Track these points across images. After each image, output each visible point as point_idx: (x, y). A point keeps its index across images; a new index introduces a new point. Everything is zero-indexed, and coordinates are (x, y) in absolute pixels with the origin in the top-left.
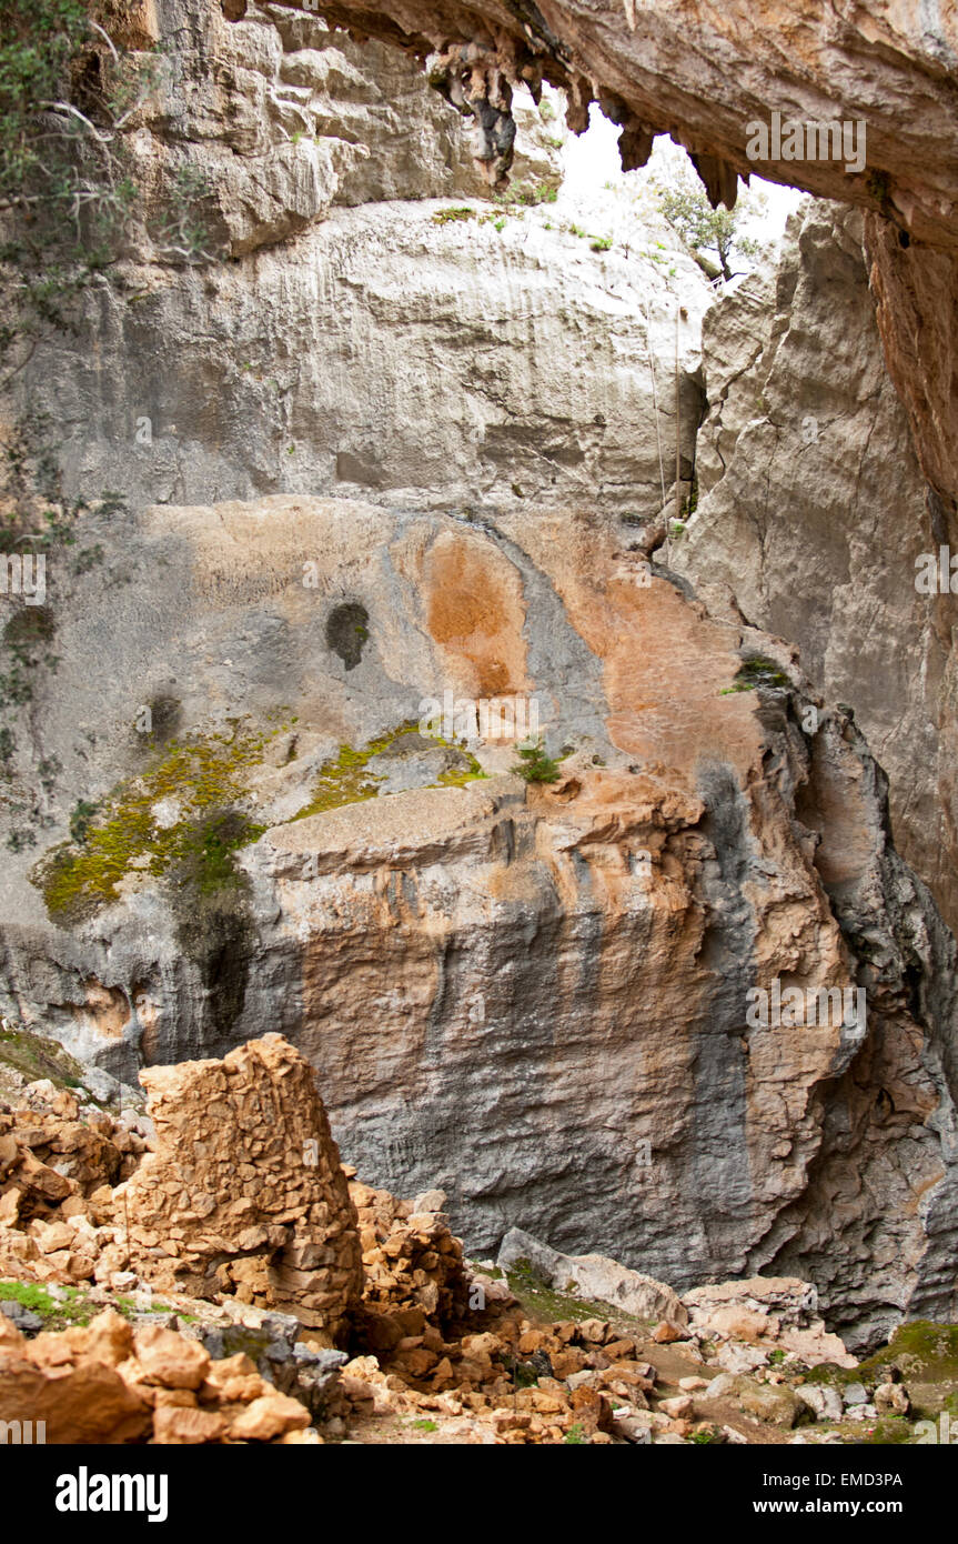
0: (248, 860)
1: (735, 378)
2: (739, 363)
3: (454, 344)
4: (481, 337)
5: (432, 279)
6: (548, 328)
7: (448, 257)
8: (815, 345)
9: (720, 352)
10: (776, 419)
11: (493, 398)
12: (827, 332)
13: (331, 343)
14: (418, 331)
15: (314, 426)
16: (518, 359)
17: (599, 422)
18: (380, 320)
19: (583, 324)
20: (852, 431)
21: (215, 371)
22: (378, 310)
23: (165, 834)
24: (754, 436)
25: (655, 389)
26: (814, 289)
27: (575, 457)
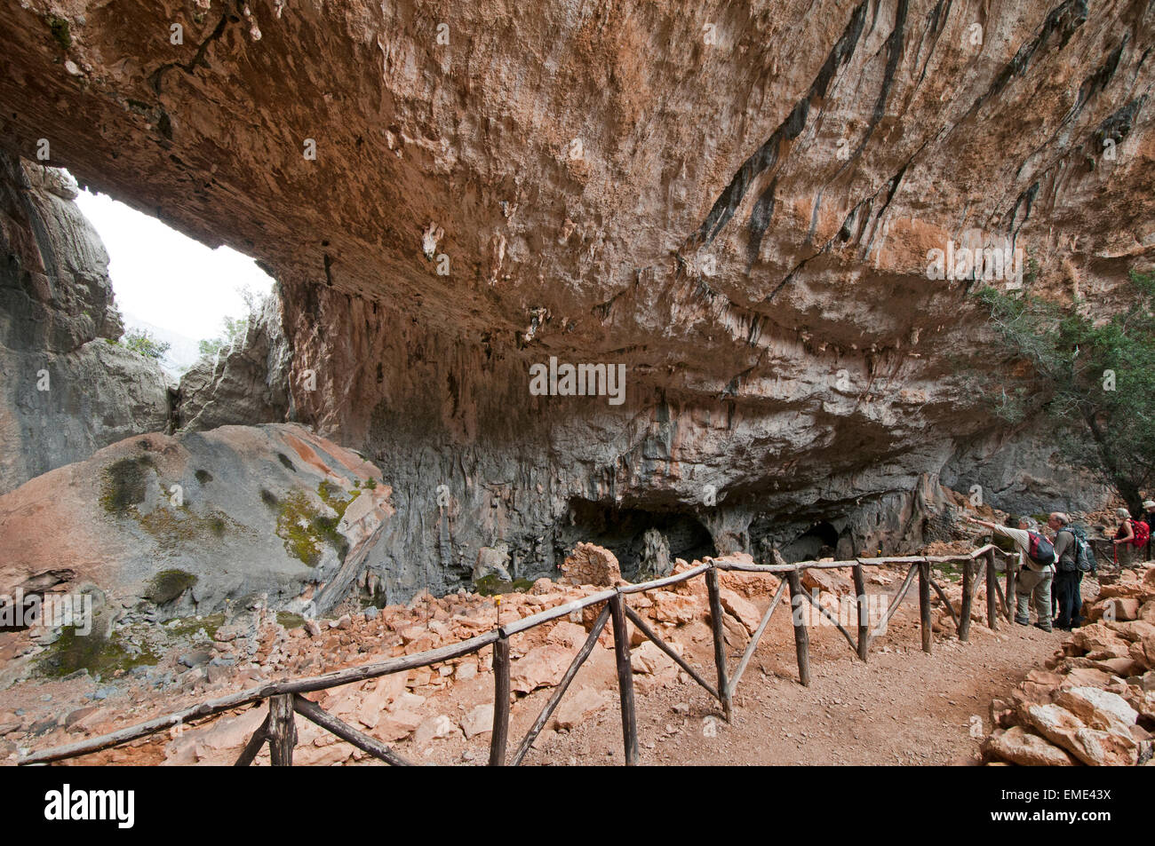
0: (340, 529)
1: (197, 391)
2: (199, 387)
3: (125, 382)
4: (131, 380)
5: (118, 362)
6: (143, 377)
7: (118, 355)
8: (232, 382)
9: (191, 384)
10: (217, 401)
11: (134, 398)
12: (235, 379)
13: (100, 381)
14: (118, 378)
15: (99, 408)
16: (138, 386)
17: (154, 404)
18: (109, 374)
19: (148, 375)
20: (243, 403)
21: (75, 389)
22: (108, 369)
23: (310, 529)
24: (210, 406)
25: (162, 394)
26: (231, 368)
27: (148, 414)
